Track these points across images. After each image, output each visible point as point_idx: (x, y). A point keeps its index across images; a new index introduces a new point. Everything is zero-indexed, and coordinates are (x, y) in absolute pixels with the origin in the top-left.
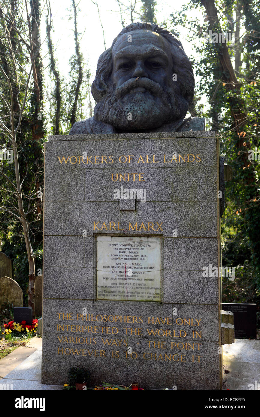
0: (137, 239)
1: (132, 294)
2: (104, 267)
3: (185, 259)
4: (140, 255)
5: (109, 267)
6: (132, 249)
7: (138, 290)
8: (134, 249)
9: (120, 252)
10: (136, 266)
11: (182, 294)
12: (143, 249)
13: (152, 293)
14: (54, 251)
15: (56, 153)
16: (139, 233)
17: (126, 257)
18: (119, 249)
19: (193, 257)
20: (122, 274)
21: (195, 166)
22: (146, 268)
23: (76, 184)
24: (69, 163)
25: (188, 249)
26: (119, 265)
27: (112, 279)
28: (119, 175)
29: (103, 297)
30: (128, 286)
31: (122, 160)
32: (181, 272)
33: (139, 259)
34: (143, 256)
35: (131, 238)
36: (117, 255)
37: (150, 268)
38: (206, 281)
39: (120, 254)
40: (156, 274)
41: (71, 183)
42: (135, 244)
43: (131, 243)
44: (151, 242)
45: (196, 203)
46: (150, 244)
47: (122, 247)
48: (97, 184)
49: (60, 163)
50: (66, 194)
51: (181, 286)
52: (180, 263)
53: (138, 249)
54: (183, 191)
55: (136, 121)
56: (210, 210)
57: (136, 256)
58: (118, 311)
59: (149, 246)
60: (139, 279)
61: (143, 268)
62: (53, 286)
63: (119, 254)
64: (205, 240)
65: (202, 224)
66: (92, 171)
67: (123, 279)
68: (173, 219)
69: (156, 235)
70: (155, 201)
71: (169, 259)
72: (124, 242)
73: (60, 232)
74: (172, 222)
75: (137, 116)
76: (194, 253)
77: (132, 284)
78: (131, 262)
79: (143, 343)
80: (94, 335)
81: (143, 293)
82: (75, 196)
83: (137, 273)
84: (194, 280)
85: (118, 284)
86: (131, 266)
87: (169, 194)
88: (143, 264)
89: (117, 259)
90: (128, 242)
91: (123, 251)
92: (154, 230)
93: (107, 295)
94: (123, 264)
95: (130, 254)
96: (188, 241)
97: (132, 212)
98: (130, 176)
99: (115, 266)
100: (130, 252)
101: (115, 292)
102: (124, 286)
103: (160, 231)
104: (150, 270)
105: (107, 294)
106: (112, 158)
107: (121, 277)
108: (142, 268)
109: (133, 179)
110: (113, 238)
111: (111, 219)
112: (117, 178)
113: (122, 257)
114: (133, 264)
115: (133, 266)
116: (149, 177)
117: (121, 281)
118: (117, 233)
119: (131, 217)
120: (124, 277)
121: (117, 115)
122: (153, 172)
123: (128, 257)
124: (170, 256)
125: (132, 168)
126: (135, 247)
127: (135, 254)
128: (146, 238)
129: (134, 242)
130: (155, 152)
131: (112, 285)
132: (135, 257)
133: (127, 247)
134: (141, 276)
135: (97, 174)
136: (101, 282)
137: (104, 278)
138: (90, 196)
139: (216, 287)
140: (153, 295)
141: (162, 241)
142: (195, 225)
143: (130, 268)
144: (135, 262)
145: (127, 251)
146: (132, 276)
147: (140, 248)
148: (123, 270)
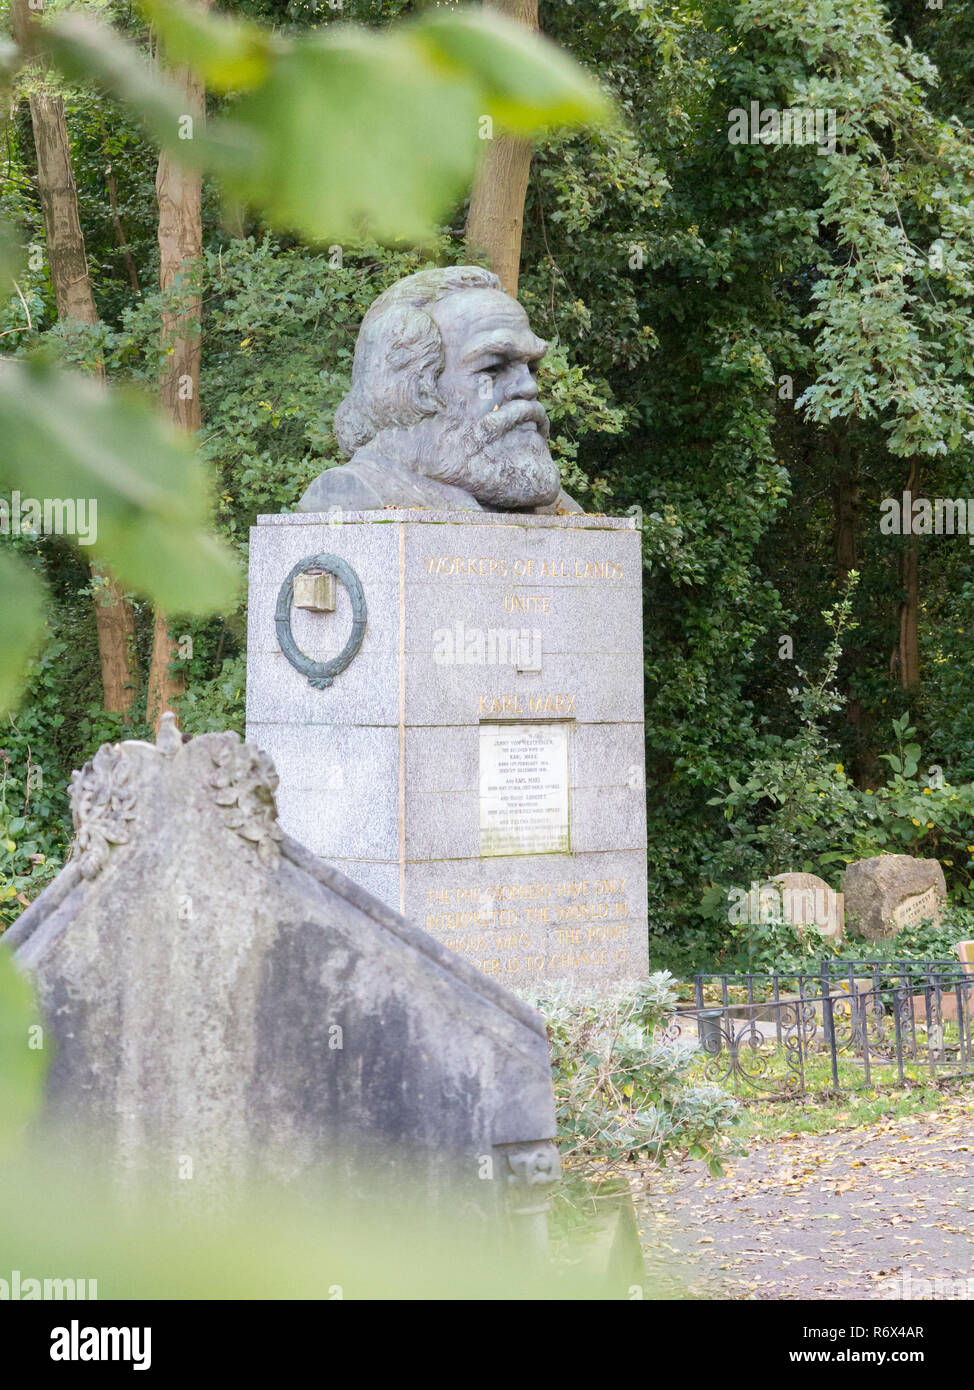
0: (534, 730)
2: (490, 789)
3: (605, 765)
4: (539, 760)
6: (529, 750)
7: (537, 832)
8: (531, 750)
9: (511, 756)
10: (534, 784)
11: (603, 832)
12: (543, 749)
13: (557, 836)
14: (420, 760)
15: (421, 549)
17: (520, 767)
18: (509, 750)
19: (614, 760)
20: (514, 801)
21: (615, 587)
22: (548, 787)
25: (608, 746)
26: (510, 784)
27: (501, 812)
28: (514, 599)
29: (488, 850)
30: (524, 825)
32: (601, 791)
33: (539, 770)
34: (543, 763)
35: (528, 727)
36: (508, 764)
37: (553, 787)
38: (631, 806)
39: (512, 761)
40: (560, 799)
41: (445, 613)
42: (533, 739)
43: (528, 738)
44: (555, 736)
45: (618, 656)
46: (553, 738)
47: (514, 747)
48: (483, 616)
49: (428, 571)
51: (601, 818)
52: (598, 772)
53: (537, 749)
54: (601, 634)
56: (635, 670)
57: (534, 763)
58: (516, 877)
59: (551, 742)
60: (538, 811)
61: (544, 787)
62: (420, 834)
63: (510, 761)
64: (629, 726)
65: (626, 697)
66: (476, 590)
67: (516, 812)
68: (589, 687)
69: (563, 721)
70: (564, 653)
71: (584, 767)
72: (516, 735)
73: (430, 720)
74: (588, 694)
76: (615, 753)
77: (529, 821)
78: (526, 776)
79: (551, 937)
80: (483, 931)
81: (545, 837)
83: (535, 797)
84: (616, 805)
85: (509, 822)
86: (528, 784)
87: (582, 640)
88: (545, 779)
89: (507, 770)
90: (523, 736)
91: (516, 754)
94: (516, 781)
95: (526, 760)
96: (607, 728)
98: (531, 601)
99: (505, 785)
100: (526, 757)
101: (506, 839)
102: (519, 826)
103: (571, 711)
104: (554, 790)
105: (495, 843)
106: (504, 563)
107: (514, 808)
108: (542, 787)
109: (534, 609)
110: (502, 727)
111: (505, 690)
112: (513, 606)
113: (513, 767)
114: (530, 780)
115: (531, 784)
116: (557, 604)
117: (514, 816)
119: (534, 686)
120: (518, 808)
122: (560, 594)
123: (523, 767)
125: (533, 586)
126: (533, 746)
127: (533, 760)
128: (549, 726)
129: (531, 736)
130: (564, 556)
131: (502, 826)
132: (532, 767)
133: (522, 746)
134: (542, 804)
135: (483, 597)
136: (485, 821)
137: (489, 812)
140: (557, 840)
141: (572, 732)
142: (616, 699)
143: (526, 788)
144: (533, 775)
145: (522, 754)
146: (528, 804)
147: (539, 746)
148: (516, 793)
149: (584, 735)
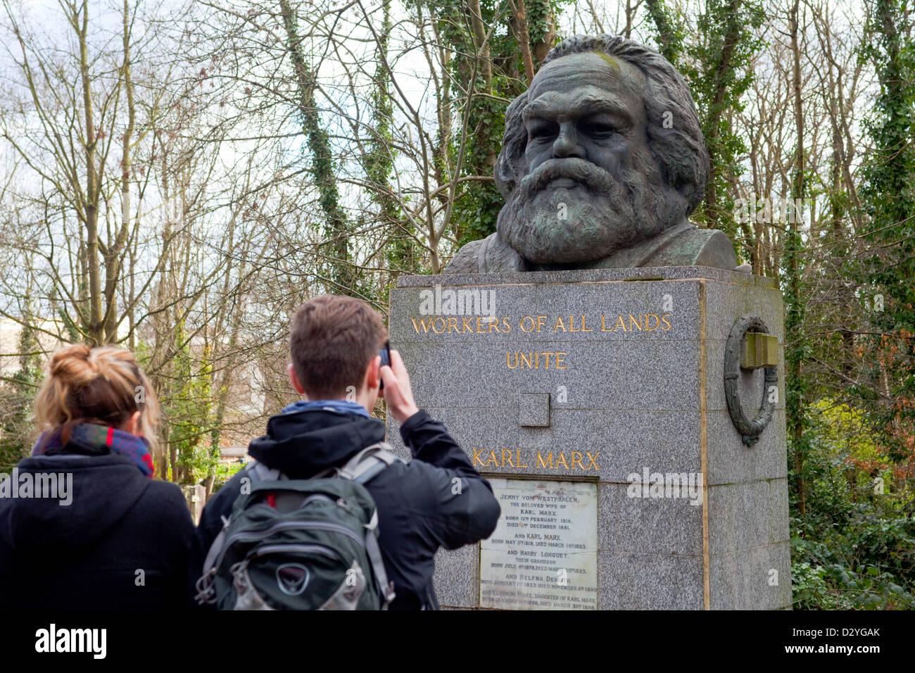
0: (553, 487)
1: (544, 600)
3: (641, 530)
4: (559, 518)
5: (502, 541)
6: (545, 507)
7: (554, 591)
8: (547, 506)
9: (522, 511)
10: (551, 541)
11: (635, 602)
12: (564, 506)
13: (580, 599)
15: (408, 311)
16: (555, 473)
17: (533, 522)
18: (520, 505)
19: (655, 525)
20: (525, 557)
21: (659, 339)
22: (570, 546)
23: (443, 373)
24: (431, 331)
25: (646, 509)
26: (521, 539)
27: (509, 566)
28: (519, 355)
29: (491, 603)
30: (537, 582)
31: (525, 325)
32: (633, 556)
33: (557, 527)
34: (564, 521)
35: (543, 483)
36: (517, 518)
37: (577, 546)
38: (680, 577)
39: (524, 515)
40: (588, 560)
41: (434, 371)
42: (551, 496)
43: (544, 494)
44: (580, 494)
45: (661, 413)
46: (578, 497)
47: (525, 501)
48: (480, 373)
49: (415, 332)
50: (425, 393)
51: (633, 586)
52: (630, 536)
53: (556, 506)
54: (638, 390)
55: (547, 249)
56: (687, 429)
57: (552, 520)
59: (575, 500)
60: (557, 569)
61: (565, 545)
63: (520, 515)
65: (673, 458)
66: (472, 348)
67: (527, 567)
68: (618, 445)
69: (587, 479)
70: (585, 409)
71: (609, 529)
72: (529, 490)
74: (617, 452)
75: (549, 238)
76: (657, 517)
77: (545, 578)
78: (542, 532)
81: (564, 598)
82: (441, 397)
83: (553, 555)
84: (657, 574)
85: (518, 577)
86: (543, 540)
87: (610, 395)
88: (565, 537)
89: (517, 525)
90: (538, 492)
91: (528, 509)
92: (582, 469)
93: (498, 601)
94: (528, 536)
95: (542, 516)
97: (543, 431)
98: (540, 357)
99: (514, 539)
100: (542, 513)
101: (513, 594)
102: (530, 582)
103: (593, 469)
104: (578, 550)
105: (499, 597)
106: (507, 321)
107: (524, 564)
108: (562, 545)
109: (544, 364)
110: (511, 482)
111: (505, 445)
112: (518, 363)
113: (525, 522)
114: (546, 537)
115: (547, 541)
116: (575, 360)
117: (525, 572)
118: (515, 472)
119: (543, 440)
120: (530, 564)
121: (520, 236)
122: (581, 349)
123: (536, 523)
124: (611, 522)
125: (545, 342)
126: (551, 503)
127: (550, 517)
128: (570, 484)
129: (548, 492)
130: (586, 310)
131: (507, 580)
132: (549, 523)
133: (536, 501)
134: (560, 562)
135: (481, 354)
136: (487, 573)
137: (493, 565)
138: (467, 396)
139: (700, 591)
140: (582, 603)
141: (599, 491)
142: (658, 459)
143: (540, 544)
144: (550, 532)
145: (537, 510)
146: (543, 562)
147: (559, 503)
148: (528, 549)
149: (611, 496)
